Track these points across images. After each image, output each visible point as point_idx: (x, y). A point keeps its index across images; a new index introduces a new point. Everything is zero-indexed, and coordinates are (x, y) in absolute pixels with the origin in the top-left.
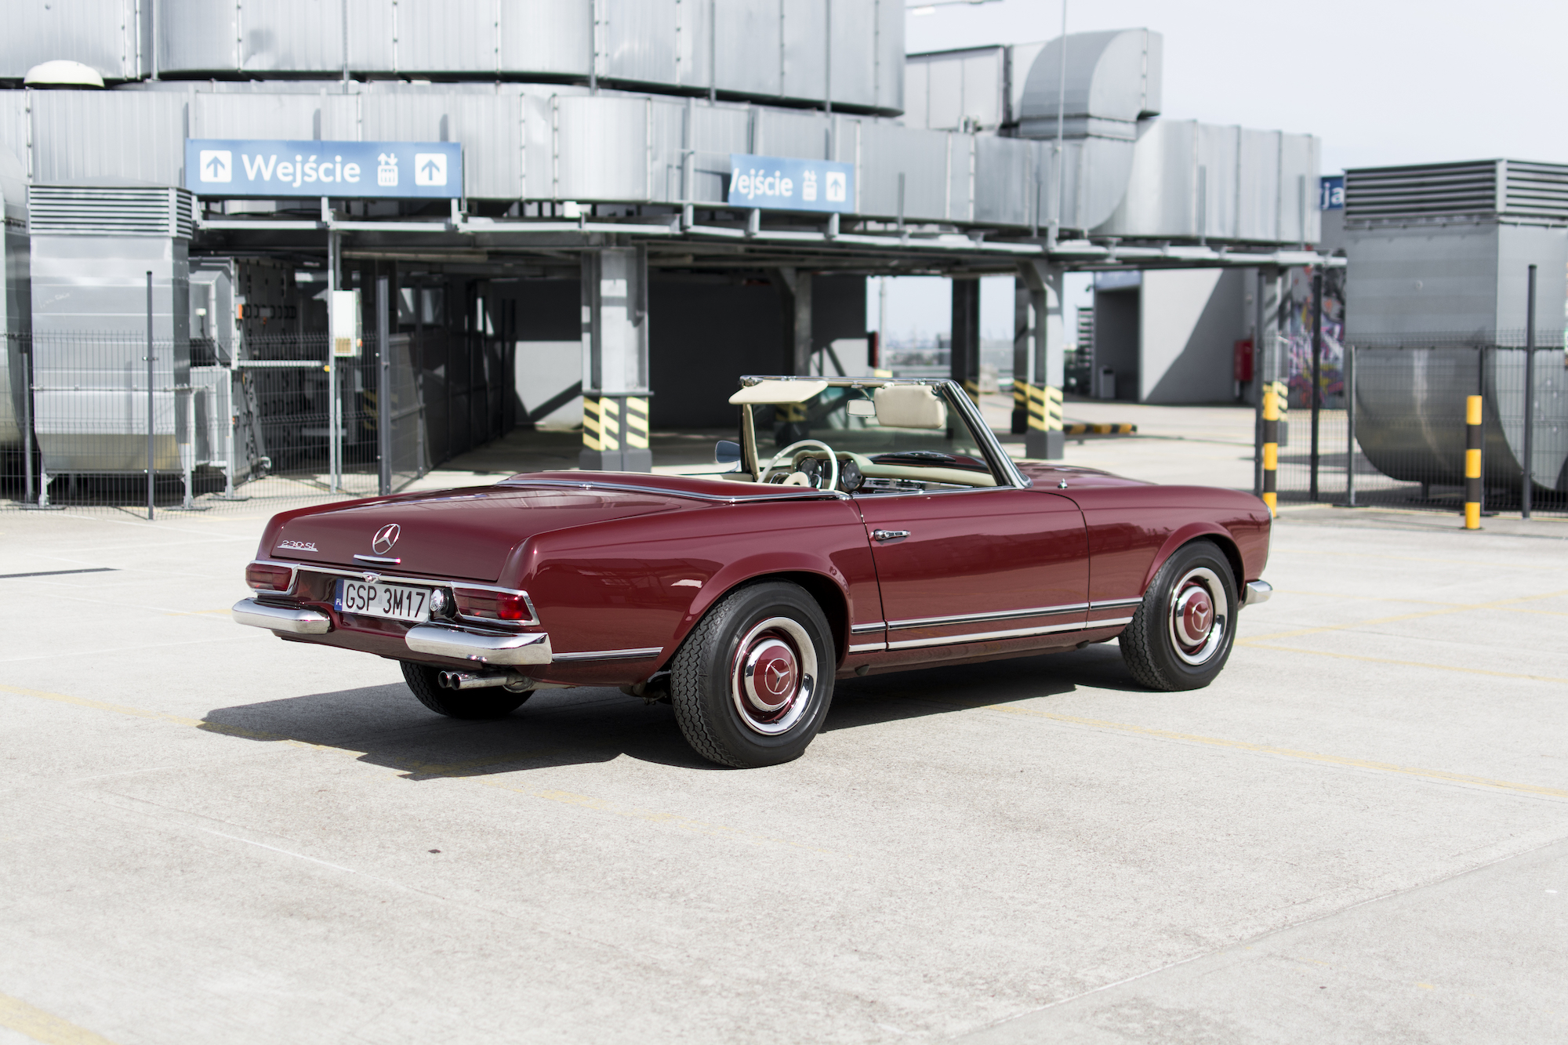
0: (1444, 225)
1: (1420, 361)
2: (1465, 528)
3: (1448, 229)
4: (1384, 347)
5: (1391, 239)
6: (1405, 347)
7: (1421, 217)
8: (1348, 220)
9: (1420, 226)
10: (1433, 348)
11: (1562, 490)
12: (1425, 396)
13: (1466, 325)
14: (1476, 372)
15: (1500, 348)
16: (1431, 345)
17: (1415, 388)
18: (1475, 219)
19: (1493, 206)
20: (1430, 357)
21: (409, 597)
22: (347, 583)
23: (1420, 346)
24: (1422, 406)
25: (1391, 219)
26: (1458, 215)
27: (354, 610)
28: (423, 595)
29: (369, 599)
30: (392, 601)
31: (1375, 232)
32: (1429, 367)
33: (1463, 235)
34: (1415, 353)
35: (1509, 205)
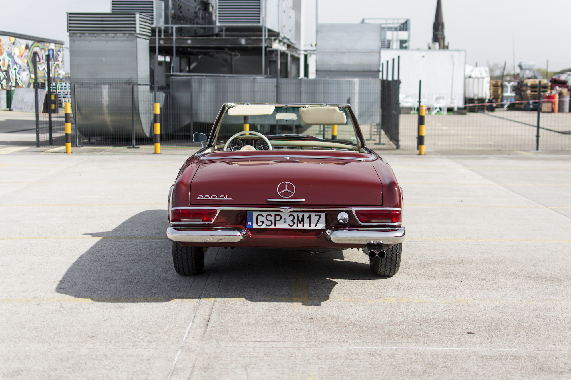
0: (113, 37)
1: (105, 90)
2: (155, 153)
3: (115, 38)
4: (89, 84)
5: (90, 41)
6: (98, 84)
7: (103, 33)
8: (70, 33)
9: (103, 37)
10: (111, 85)
11: (151, 137)
12: (108, 103)
13: (125, 76)
14: (131, 94)
15: (139, 85)
16: (111, 83)
17: (103, 100)
18: (127, 35)
19: (135, 31)
20: (110, 88)
21: (309, 217)
22: (255, 215)
23: (105, 83)
24: (106, 107)
25: (89, 33)
26: (119, 33)
27: (264, 227)
28: (320, 216)
29: (275, 220)
30: (295, 220)
31: (82, 38)
32: (110, 92)
33: (122, 41)
34: (103, 86)
35: (140, 31)
